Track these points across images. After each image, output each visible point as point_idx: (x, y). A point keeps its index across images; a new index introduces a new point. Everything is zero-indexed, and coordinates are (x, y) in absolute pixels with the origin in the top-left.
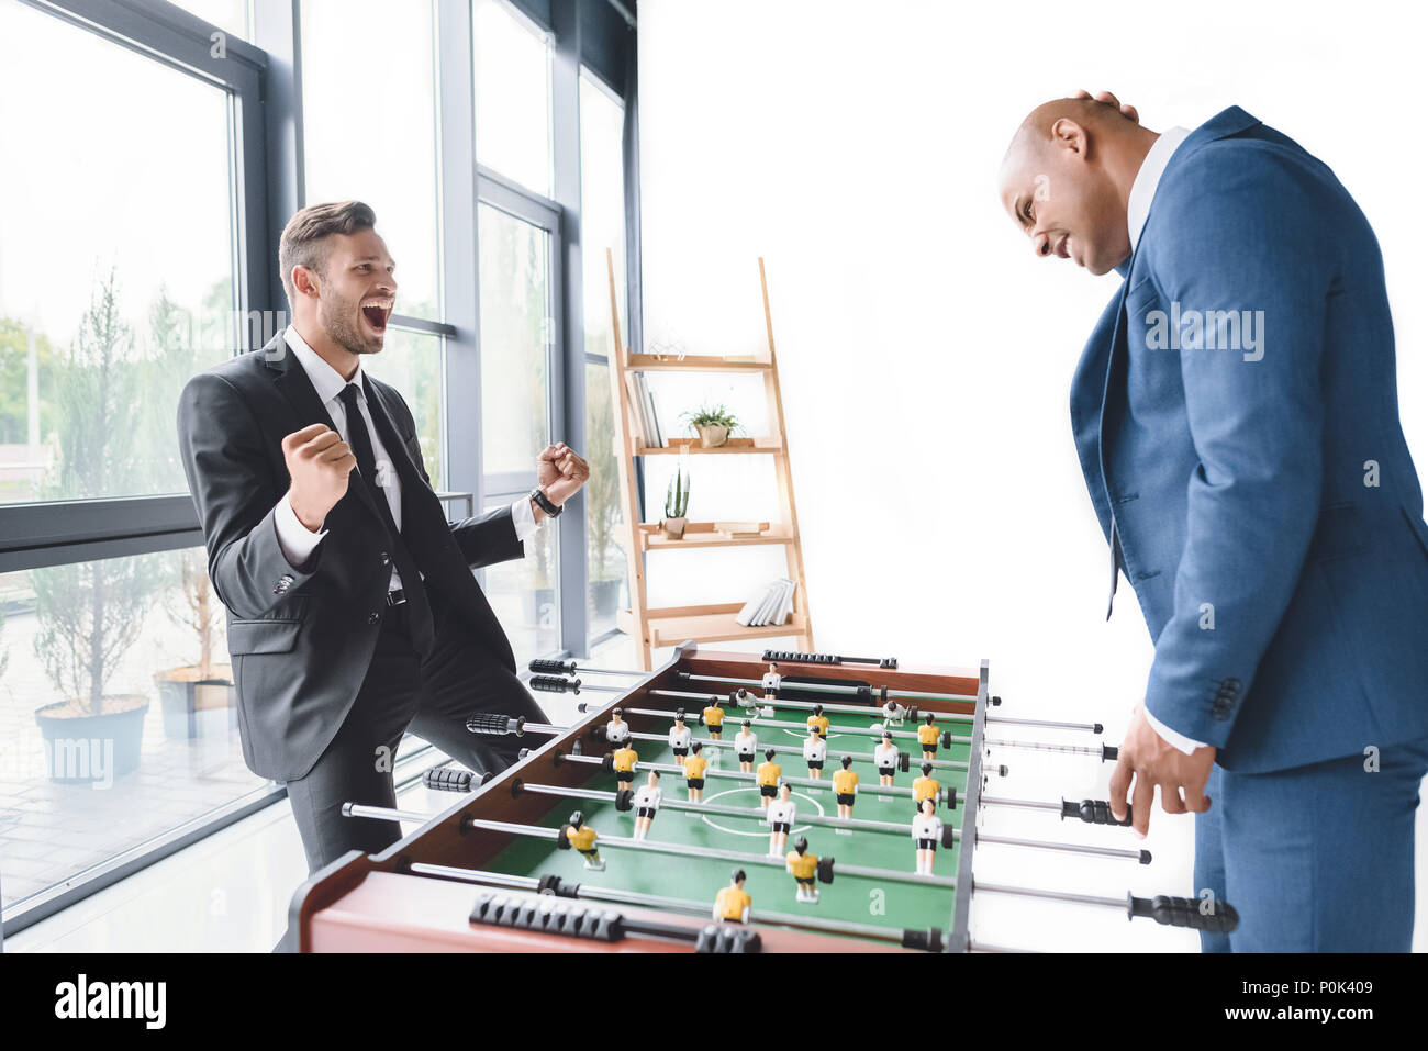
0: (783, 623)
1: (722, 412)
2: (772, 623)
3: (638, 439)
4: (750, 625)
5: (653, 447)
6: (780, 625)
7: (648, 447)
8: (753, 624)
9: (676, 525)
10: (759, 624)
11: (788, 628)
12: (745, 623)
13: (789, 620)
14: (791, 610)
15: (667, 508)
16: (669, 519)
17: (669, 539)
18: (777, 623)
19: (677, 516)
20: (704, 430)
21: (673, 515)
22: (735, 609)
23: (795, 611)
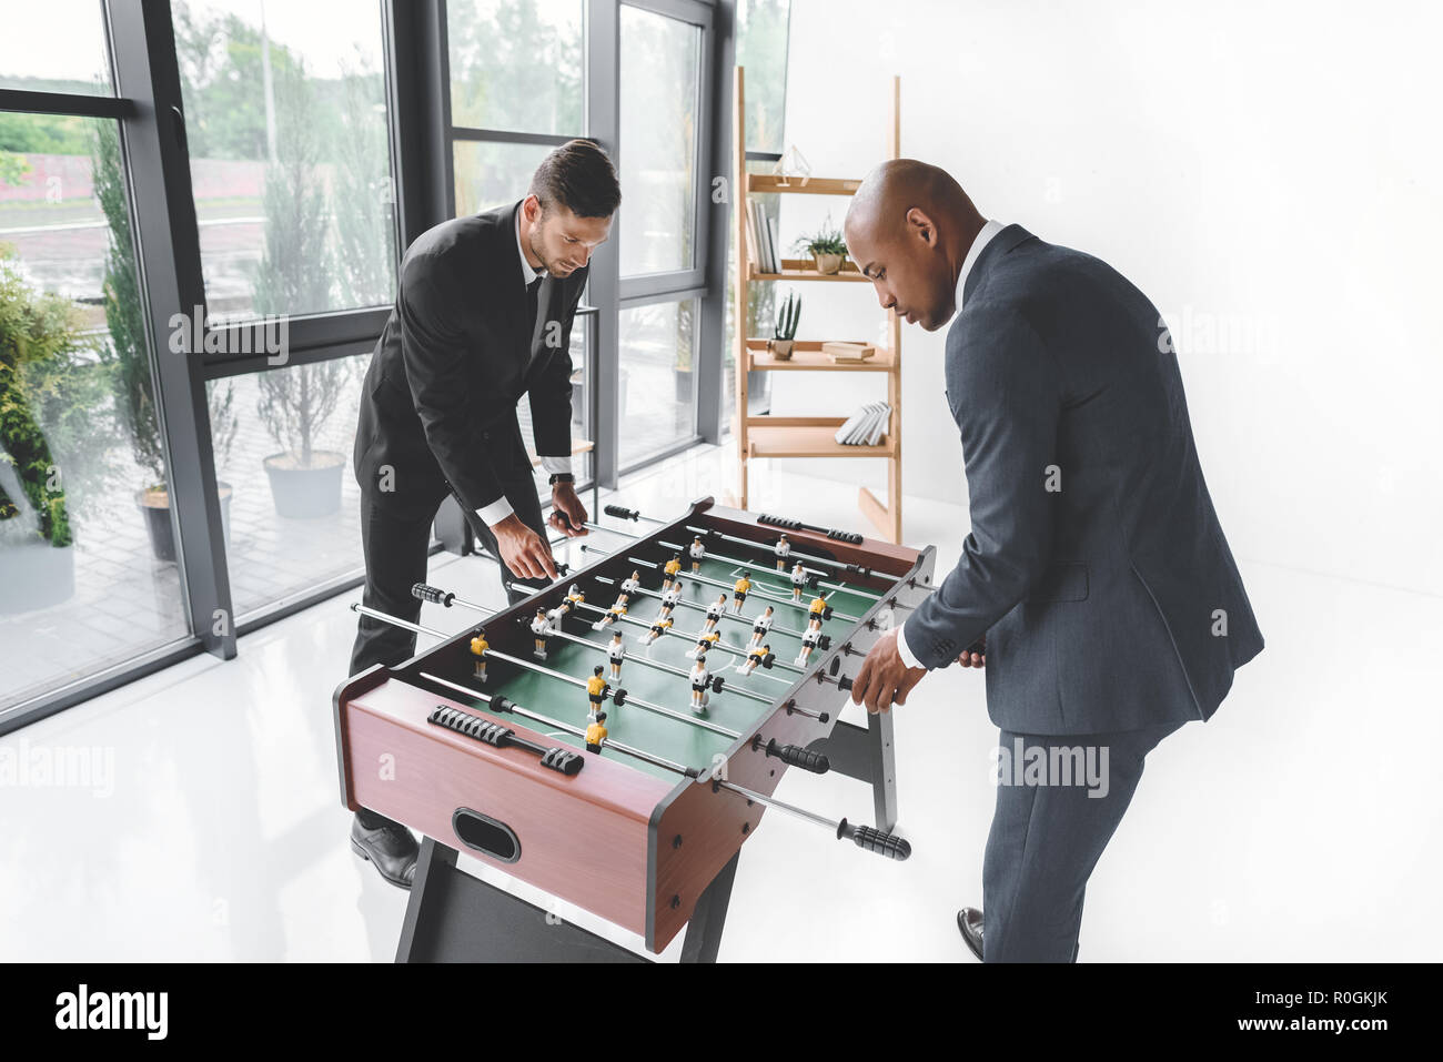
0: (876, 443)
1: (838, 240)
2: (866, 443)
3: (752, 265)
4: (844, 443)
5: (767, 272)
6: (873, 446)
7: (762, 272)
8: (848, 442)
9: (784, 347)
10: (854, 442)
11: (880, 450)
12: (840, 440)
13: (883, 441)
14: (886, 431)
15: (777, 330)
16: (778, 342)
17: (777, 359)
18: (870, 443)
19: (786, 339)
20: (819, 257)
21: (783, 336)
22: (838, 422)
23: (889, 434)
